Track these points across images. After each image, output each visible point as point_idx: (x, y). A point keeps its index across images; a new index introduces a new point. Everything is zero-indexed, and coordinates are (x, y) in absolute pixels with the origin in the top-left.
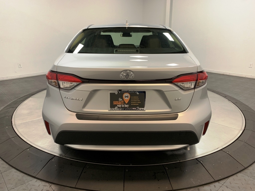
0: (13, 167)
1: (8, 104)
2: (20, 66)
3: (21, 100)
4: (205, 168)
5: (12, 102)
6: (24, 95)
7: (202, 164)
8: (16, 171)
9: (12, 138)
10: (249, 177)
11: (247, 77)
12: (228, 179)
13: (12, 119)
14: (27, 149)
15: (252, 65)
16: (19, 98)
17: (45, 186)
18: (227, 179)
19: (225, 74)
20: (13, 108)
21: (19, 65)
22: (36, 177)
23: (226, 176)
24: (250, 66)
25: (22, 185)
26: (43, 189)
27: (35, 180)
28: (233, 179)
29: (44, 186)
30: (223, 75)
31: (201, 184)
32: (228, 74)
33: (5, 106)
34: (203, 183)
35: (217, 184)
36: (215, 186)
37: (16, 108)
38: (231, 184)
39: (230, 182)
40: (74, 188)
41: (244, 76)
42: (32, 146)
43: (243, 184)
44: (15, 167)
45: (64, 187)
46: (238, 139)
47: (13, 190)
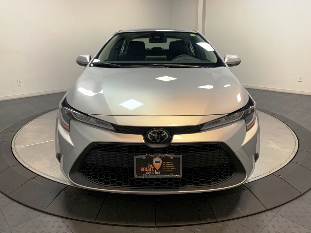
0: (15, 201)
1: (5, 128)
2: (20, 83)
3: (23, 122)
4: (254, 195)
5: (11, 125)
6: (26, 118)
7: (251, 190)
8: (19, 205)
9: (13, 166)
10: (308, 205)
11: (296, 93)
12: (283, 208)
13: (11, 145)
14: (33, 178)
15: (301, 79)
16: (20, 121)
17: (57, 222)
18: (281, 207)
19: (271, 90)
20: (13, 132)
21: (18, 82)
22: (45, 211)
23: (280, 204)
24: (300, 80)
25: (27, 222)
26: (54, 225)
27: (44, 215)
28: (289, 207)
29: (55, 221)
30: (268, 91)
31: (251, 214)
32: (274, 90)
33: (2, 130)
34: (253, 213)
35: (269, 213)
36: (267, 215)
37: (16, 132)
38: (286, 212)
39: (285, 211)
40: (94, 223)
41: (293, 92)
42: (39, 175)
43: (301, 213)
44: (17, 200)
45: (80, 222)
46: (291, 161)
47: (16, 227)
